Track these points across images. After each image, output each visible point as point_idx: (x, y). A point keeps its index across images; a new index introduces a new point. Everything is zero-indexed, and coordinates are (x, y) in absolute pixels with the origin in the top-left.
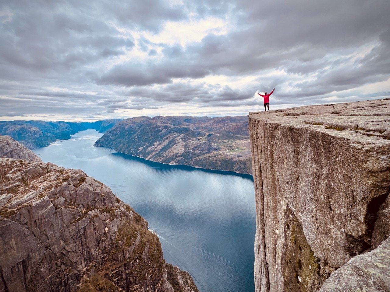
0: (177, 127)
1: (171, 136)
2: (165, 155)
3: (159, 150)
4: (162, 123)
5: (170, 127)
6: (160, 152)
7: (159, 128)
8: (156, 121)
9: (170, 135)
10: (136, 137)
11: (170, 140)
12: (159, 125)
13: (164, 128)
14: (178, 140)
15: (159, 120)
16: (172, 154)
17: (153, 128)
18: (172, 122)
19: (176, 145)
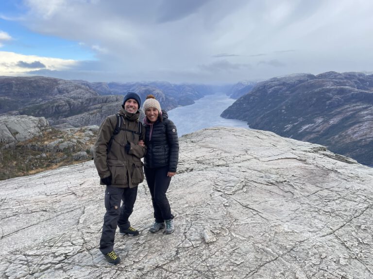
0: (367, 92)
1: (349, 108)
2: (333, 143)
3: (322, 131)
4: (335, 84)
5: (350, 91)
6: (323, 135)
7: (328, 94)
8: (323, 81)
9: (348, 106)
10: (284, 107)
11: (346, 116)
12: (328, 87)
13: (338, 94)
14: (364, 117)
15: (330, 80)
16: (348, 141)
17: (316, 93)
18: (356, 83)
19: (357, 126)
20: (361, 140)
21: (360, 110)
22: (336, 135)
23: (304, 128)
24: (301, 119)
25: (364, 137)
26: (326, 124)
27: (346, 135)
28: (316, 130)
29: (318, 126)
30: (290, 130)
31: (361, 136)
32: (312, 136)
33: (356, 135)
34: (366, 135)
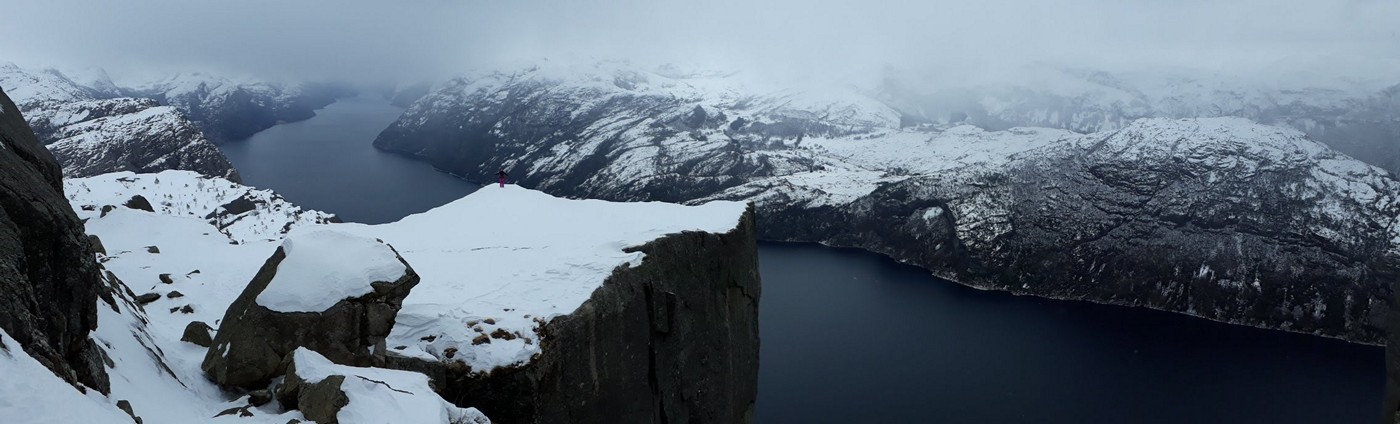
0: (631, 92)
1: (609, 124)
3: (568, 171)
5: (608, 92)
6: (571, 177)
7: (572, 97)
9: (606, 121)
11: (604, 138)
12: (571, 84)
14: (633, 140)
17: (553, 96)
19: (625, 156)
20: (634, 181)
21: (628, 127)
22: (592, 176)
23: (538, 164)
24: (531, 149)
25: (637, 177)
26: (574, 156)
27: (610, 174)
28: (558, 169)
29: (560, 161)
30: (513, 170)
31: (633, 176)
32: (551, 181)
33: (624, 173)
34: (640, 172)
